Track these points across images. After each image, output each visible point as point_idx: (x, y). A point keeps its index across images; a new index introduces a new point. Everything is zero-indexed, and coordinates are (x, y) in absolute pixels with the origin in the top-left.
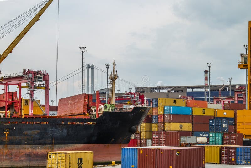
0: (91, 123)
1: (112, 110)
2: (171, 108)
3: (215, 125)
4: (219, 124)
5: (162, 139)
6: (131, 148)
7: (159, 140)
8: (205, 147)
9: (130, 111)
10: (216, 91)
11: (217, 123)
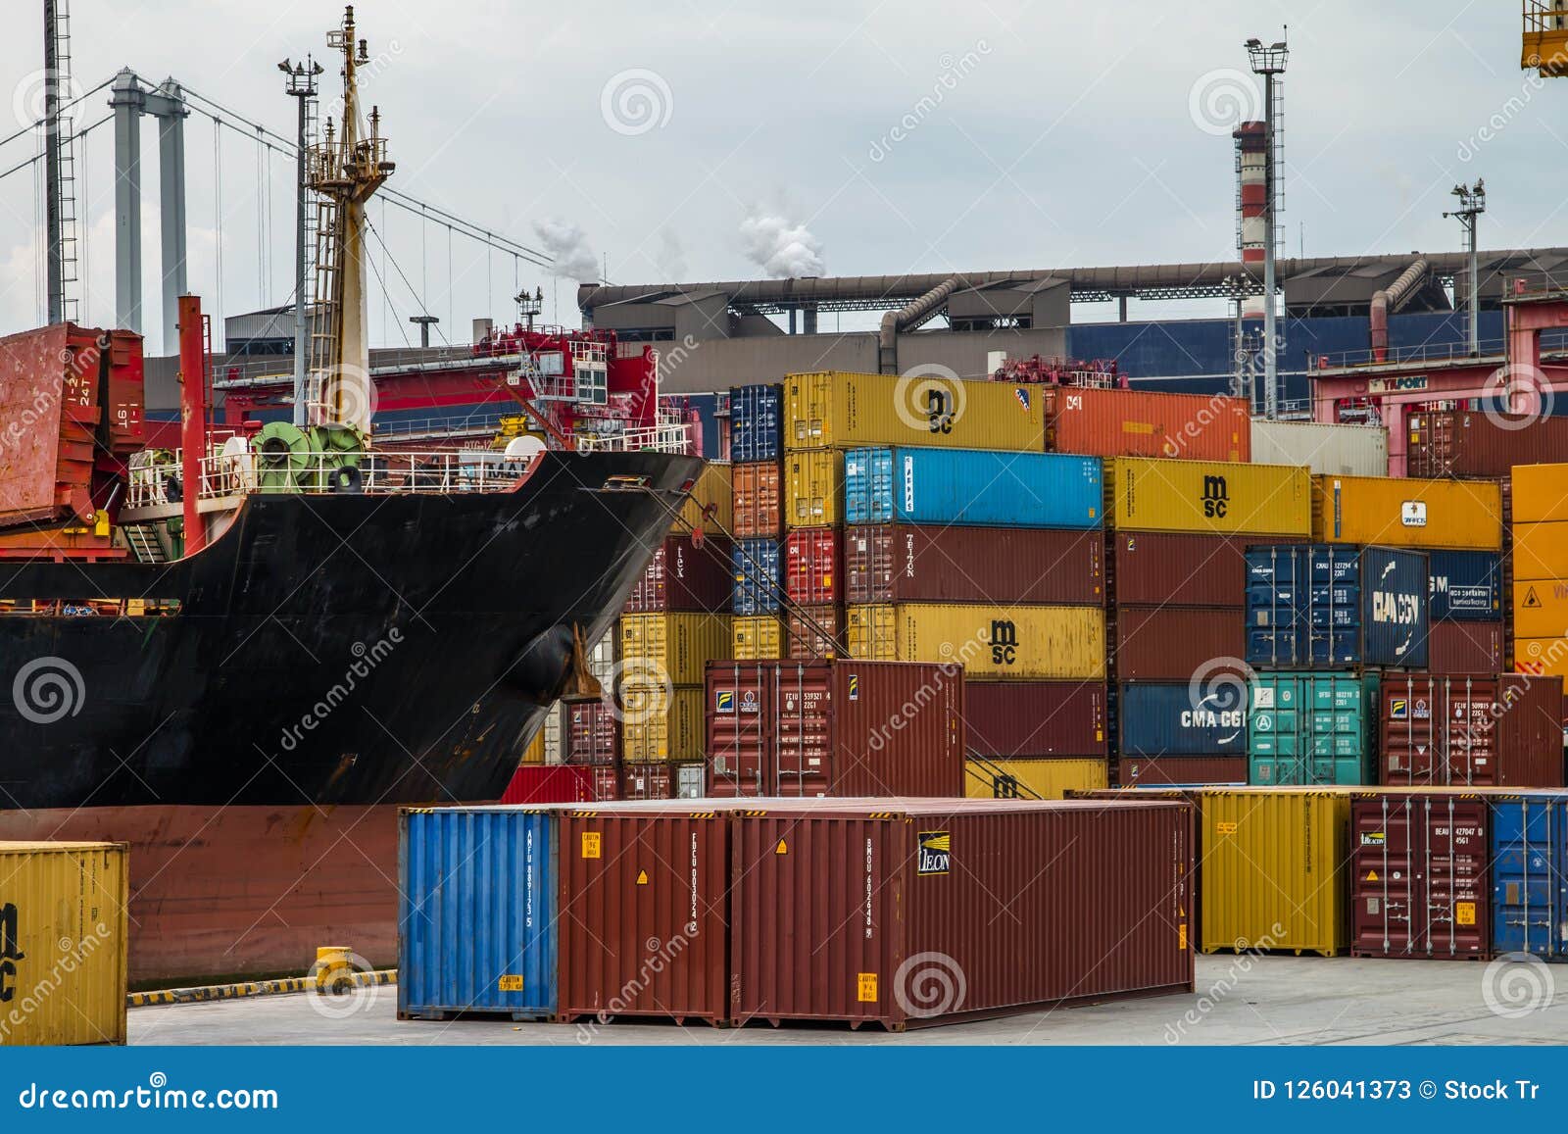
0: (136, 607)
1: (333, 480)
2: (909, 465)
3: (1301, 600)
4: (1341, 595)
5: (793, 730)
6: (496, 815)
7: (769, 747)
8: (1206, 802)
9: (511, 486)
10: (1341, 311)
11: (1321, 579)
